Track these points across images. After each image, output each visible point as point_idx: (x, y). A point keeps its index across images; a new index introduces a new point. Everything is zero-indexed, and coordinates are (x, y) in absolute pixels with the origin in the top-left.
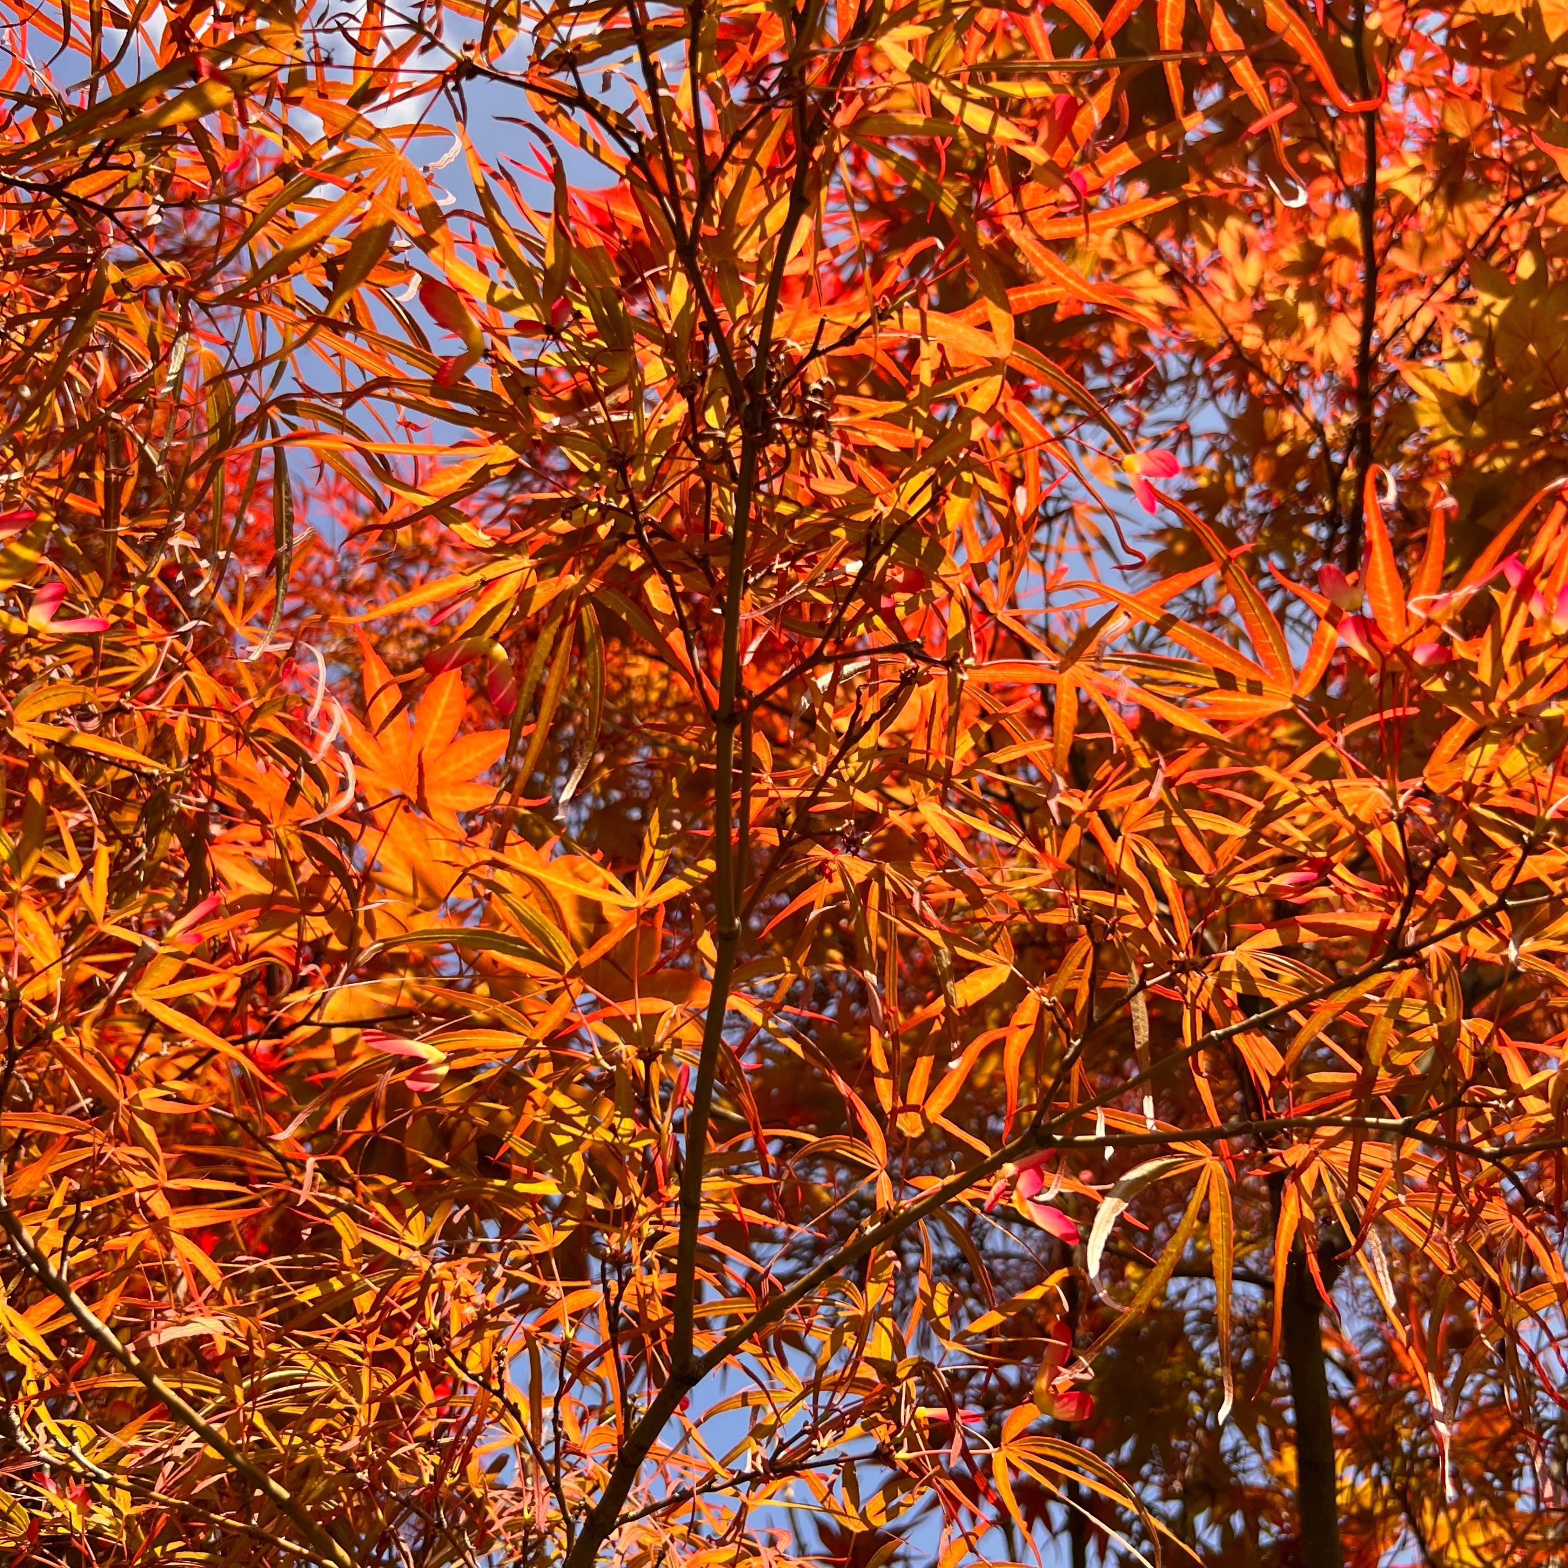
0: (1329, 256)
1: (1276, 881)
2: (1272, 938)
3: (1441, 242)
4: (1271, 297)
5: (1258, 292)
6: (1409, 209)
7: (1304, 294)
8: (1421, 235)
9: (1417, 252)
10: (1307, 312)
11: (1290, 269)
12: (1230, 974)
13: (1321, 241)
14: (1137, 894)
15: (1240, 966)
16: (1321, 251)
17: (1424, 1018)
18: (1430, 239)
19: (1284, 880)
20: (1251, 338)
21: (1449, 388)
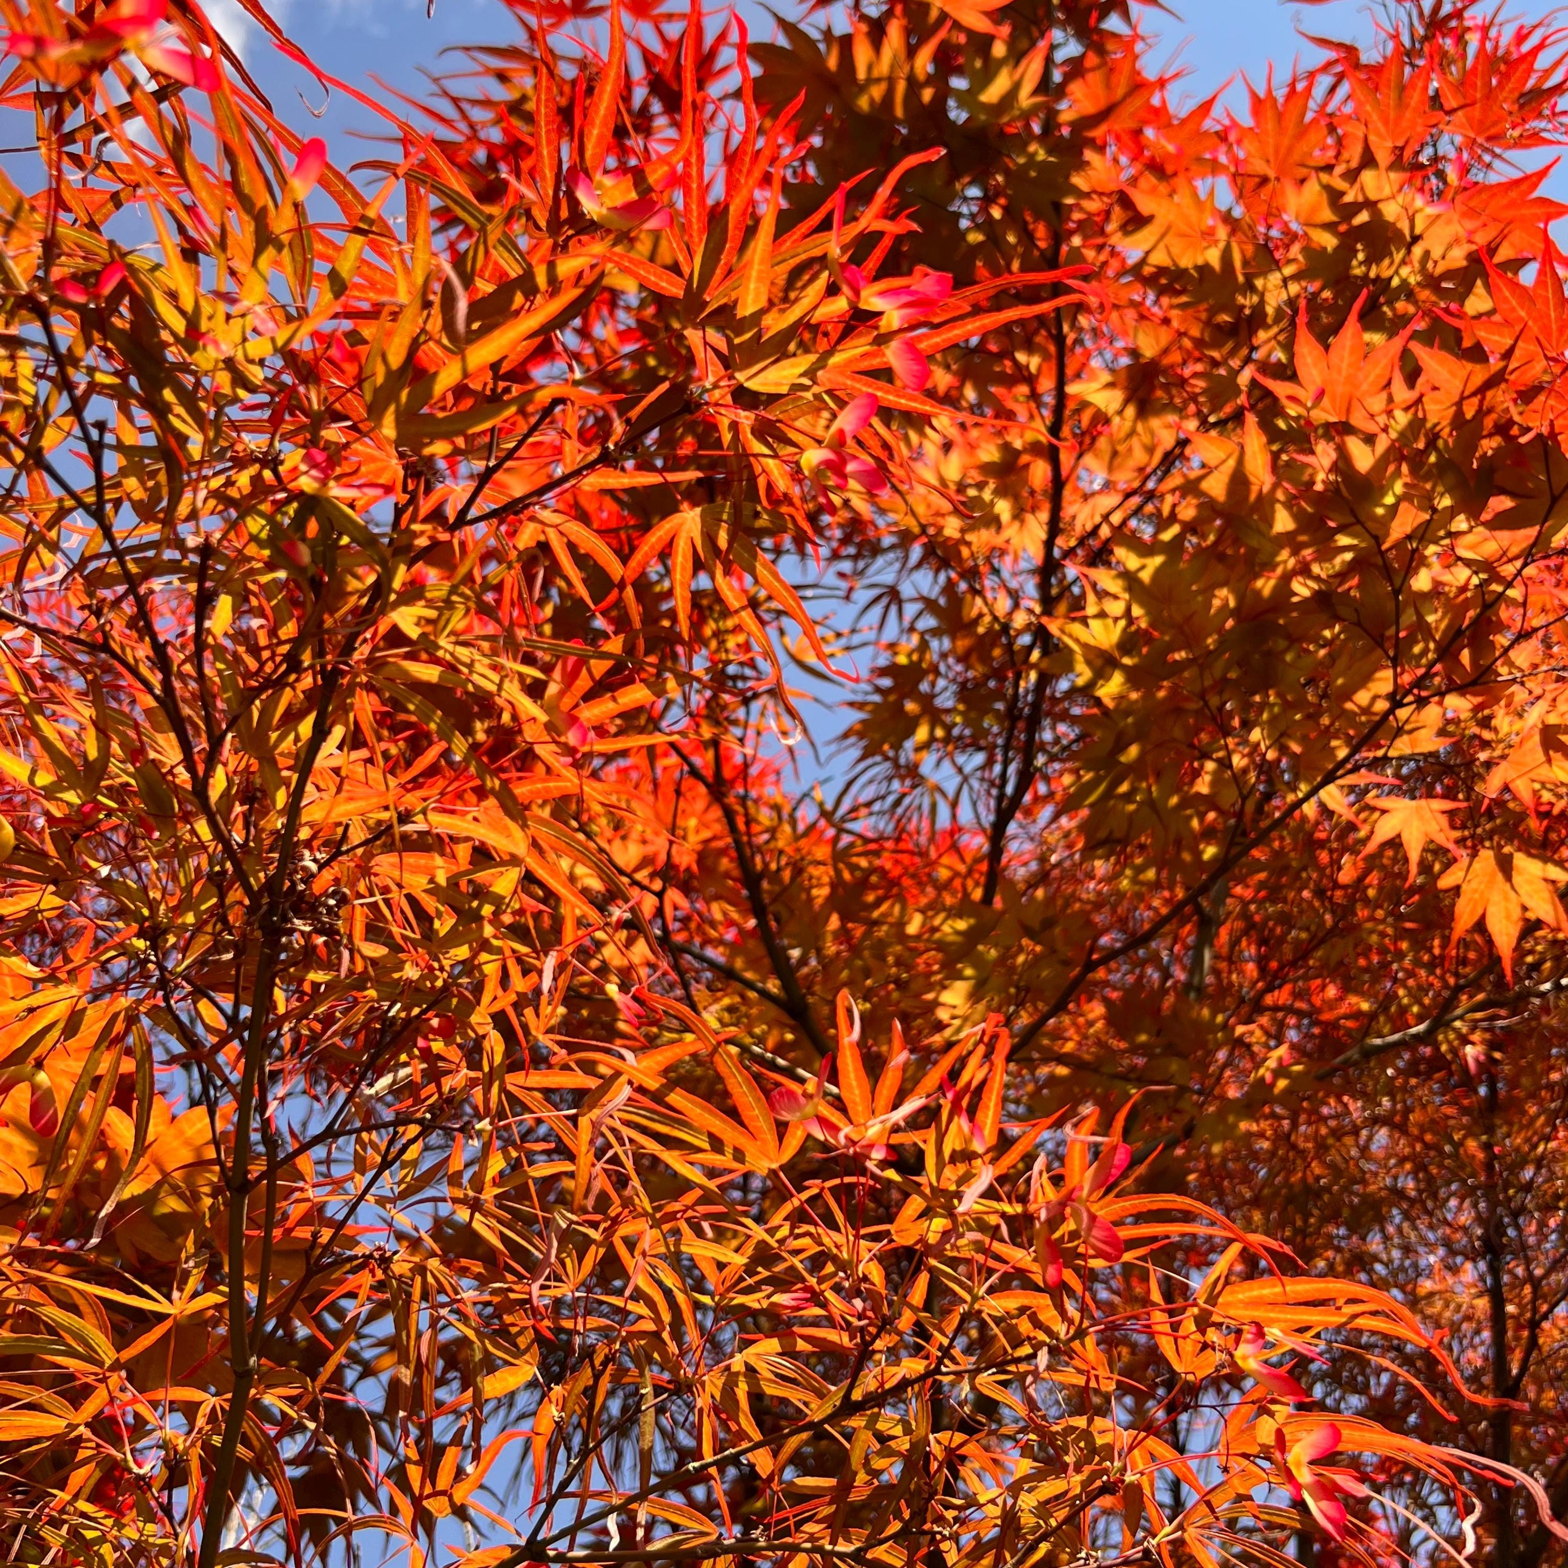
0: (1025, 459)
1: (776, 1298)
2: (773, 1345)
3: (1130, 450)
4: (972, 492)
5: (961, 488)
6: (1101, 419)
7: (1000, 492)
8: (1113, 443)
9: (1107, 457)
10: (1003, 508)
11: (987, 469)
12: (737, 1374)
13: (1018, 444)
14: (651, 1304)
15: (747, 1364)
16: (1017, 453)
17: (898, 1431)
18: (1121, 448)
19: (782, 1299)
20: (952, 527)
21: (1092, 642)
